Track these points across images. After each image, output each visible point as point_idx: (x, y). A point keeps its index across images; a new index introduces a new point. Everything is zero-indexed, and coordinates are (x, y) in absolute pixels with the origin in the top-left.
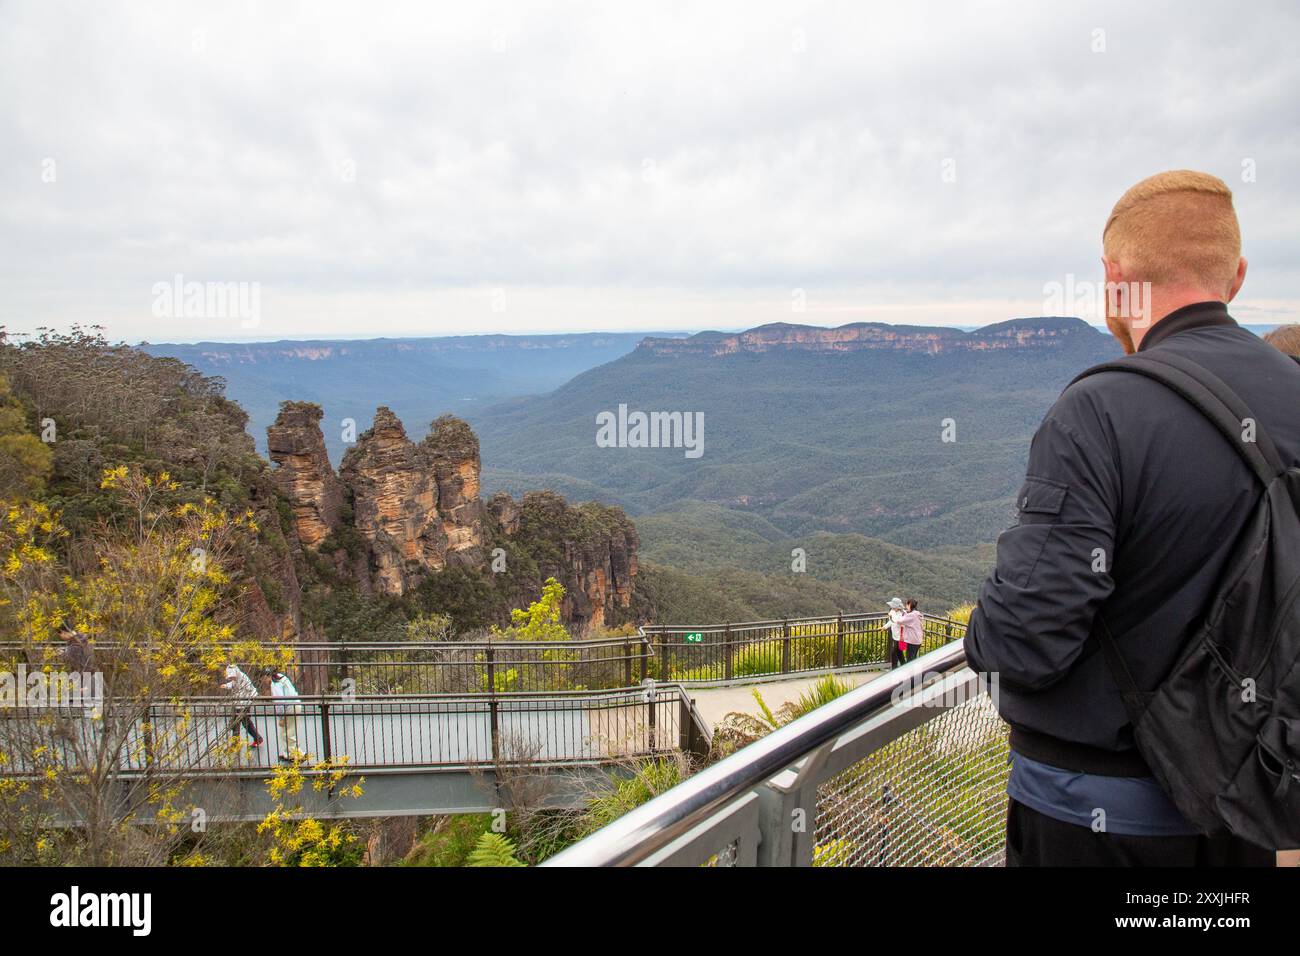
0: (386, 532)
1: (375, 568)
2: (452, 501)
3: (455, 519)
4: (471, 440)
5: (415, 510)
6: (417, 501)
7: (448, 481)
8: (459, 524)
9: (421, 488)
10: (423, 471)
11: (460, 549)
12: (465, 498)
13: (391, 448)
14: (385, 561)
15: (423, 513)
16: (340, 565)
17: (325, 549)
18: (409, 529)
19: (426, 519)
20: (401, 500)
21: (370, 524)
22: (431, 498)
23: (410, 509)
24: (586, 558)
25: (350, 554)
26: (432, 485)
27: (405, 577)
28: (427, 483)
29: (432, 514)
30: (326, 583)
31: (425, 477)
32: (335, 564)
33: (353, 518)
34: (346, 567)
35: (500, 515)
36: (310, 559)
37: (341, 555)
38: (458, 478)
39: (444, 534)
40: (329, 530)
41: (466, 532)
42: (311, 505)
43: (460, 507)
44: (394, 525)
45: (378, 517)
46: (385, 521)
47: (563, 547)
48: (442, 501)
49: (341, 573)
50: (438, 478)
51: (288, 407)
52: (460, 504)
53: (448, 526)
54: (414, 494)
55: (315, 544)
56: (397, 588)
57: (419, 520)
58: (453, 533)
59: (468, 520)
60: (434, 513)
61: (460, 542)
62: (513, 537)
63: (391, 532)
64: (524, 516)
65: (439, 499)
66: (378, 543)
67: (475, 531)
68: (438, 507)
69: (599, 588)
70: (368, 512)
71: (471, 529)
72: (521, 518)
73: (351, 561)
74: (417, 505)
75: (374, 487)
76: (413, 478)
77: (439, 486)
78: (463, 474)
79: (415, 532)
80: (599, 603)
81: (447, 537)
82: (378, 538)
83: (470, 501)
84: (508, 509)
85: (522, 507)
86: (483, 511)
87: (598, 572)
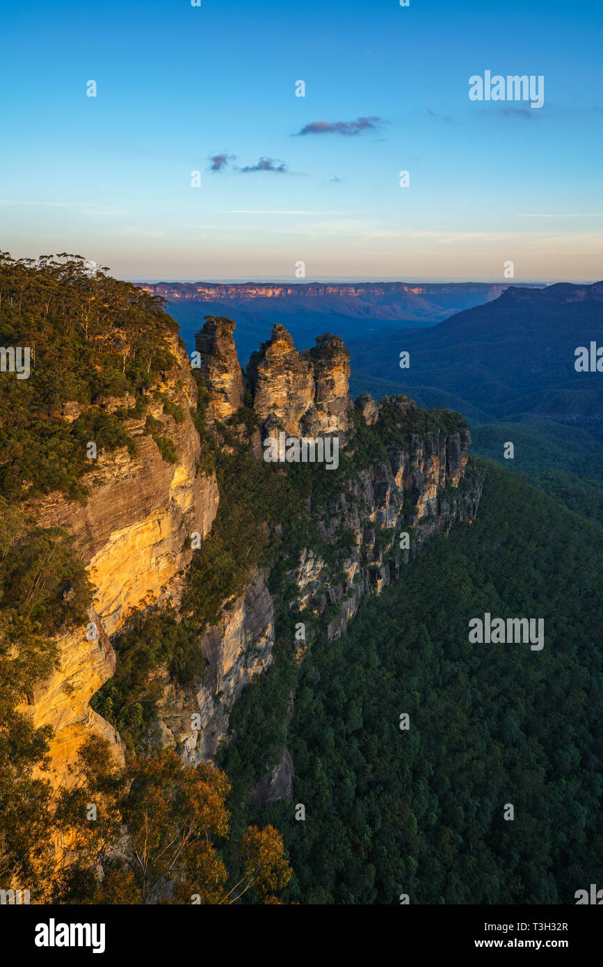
0: (275, 415)
2: (325, 396)
3: (327, 410)
4: (343, 352)
5: (297, 401)
6: (299, 394)
7: (323, 382)
8: (329, 414)
9: (303, 385)
10: (305, 373)
11: (329, 431)
12: (335, 395)
13: (282, 354)
14: (273, 435)
15: (303, 403)
16: (241, 435)
17: (230, 422)
18: (292, 414)
19: (305, 407)
20: (287, 392)
21: (264, 408)
22: (310, 393)
23: (294, 401)
24: (426, 448)
25: (248, 425)
26: (311, 383)
28: (307, 382)
29: (309, 403)
30: (231, 446)
31: (306, 377)
32: (238, 434)
33: (253, 403)
34: (246, 437)
35: (363, 410)
36: (220, 428)
37: (242, 427)
38: (331, 380)
39: (318, 419)
40: (235, 409)
41: (334, 418)
42: (222, 390)
43: (331, 401)
44: (281, 410)
45: (272, 403)
46: (275, 406)
47: (409, 438)
48: (318, 396)
49: (241, 441)
50: (315, 378)
51: (210, 320)
52: (331, 399)
53: (322, 414)
54: (297, 389)
55: (224, 419)
57: (299, 408)
58: (324, 419)
59: (336, 411)
61: (329, 426)
62: (372, 427)
63: (279, 415)
64: (382, 413)
65: (316, 394)
66: (269, 422)
67: (342, 420)
68: (315, 400)
69: (435, 471)
70: (264, 399)
71: (339, 418)
72: (379, 414)
73: (249, 433)
74: (298, 398)
75: (269, 382)
76: (297, 377)
77: (316, 384)
78: (335, 378)
79: (296, 417)
80: (434, 482)
81: (320, 422)
82: (268, 419)
83: (339, 398)
84: (370, 406)
85: (381, 406)
86: (349, 406)
87: (435, 459)
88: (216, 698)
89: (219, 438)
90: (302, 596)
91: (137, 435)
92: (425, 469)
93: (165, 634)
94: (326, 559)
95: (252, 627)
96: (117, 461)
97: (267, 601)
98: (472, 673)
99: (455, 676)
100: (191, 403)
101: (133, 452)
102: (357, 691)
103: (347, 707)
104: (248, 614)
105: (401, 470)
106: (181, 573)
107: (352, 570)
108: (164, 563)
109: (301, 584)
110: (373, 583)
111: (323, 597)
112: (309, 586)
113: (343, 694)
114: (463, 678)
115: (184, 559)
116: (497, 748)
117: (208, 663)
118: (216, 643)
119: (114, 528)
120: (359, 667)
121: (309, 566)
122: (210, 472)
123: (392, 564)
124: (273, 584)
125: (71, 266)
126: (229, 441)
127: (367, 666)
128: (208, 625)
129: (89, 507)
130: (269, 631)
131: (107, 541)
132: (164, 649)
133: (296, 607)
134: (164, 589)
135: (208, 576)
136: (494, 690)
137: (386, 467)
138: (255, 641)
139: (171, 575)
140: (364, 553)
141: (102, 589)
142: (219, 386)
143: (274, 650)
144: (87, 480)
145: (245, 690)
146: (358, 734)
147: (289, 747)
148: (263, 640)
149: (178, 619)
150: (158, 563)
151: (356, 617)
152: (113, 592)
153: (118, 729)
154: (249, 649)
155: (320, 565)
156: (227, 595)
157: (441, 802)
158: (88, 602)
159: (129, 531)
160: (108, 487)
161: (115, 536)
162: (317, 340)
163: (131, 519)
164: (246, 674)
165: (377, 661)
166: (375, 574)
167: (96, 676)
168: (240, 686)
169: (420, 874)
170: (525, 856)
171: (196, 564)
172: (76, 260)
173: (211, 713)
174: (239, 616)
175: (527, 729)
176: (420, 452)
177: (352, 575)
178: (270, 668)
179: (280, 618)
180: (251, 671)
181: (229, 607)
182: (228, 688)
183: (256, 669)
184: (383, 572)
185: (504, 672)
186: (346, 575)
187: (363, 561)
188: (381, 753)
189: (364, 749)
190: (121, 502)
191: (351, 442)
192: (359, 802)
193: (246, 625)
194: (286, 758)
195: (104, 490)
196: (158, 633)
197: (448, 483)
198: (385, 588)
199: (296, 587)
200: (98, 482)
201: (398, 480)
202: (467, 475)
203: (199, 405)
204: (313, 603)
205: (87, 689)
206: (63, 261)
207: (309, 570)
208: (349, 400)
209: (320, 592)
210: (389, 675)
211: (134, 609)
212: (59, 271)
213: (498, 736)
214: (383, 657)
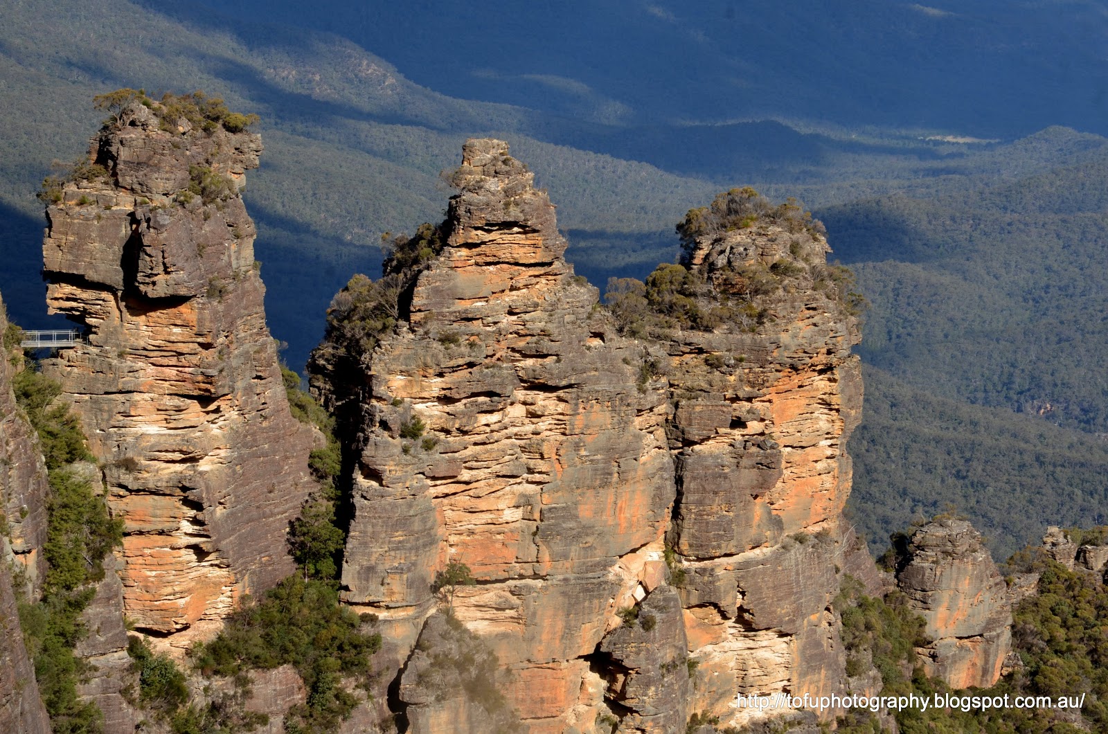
0: (456, 624)
3: (733, 601)
5: (574, 550)
6: (585, 512)
7: (716, 451)
8: (747, 623)
9: (611, 468)
10: (617, 401)
11: (744, 718)
12: (778, 524)
13: (509, 298)
15: (606, 565)
18: (550, 619)
19: (619, 583)
20: (525, 502)
21: (397, 585)
23: (558, 547)
28: (633, 451)
31: (624, 424)
33: (338, 557)
35: (923, 602)
38: (762, 441)
39: (682, 650)
40: (244, 587)
43: (756, 553)
44: (490, 595)
45: (432, 565)
46: (455, 576)
48: (689, 527)
53: (701, 625)
54: (578, 485)
55: (183, 640)
63: (477, 625)
64: (1033, 624)
65: (676, 514)
66: (423, 662)
67: (812, 660)
68: (672, 546)
70: (399, 536)
71: (796, 643)
72: (1016, 632)
74: (586, 530)
75: (429, 445)
76: (579, 421)
77: (679, 463)
79: (569, 634)
81: (692, 665)
82: (420, 642)
83: (800, 539)
84: (965, 585)
85: (1028, 586)
86: (850, 585)
208: (854, 548)
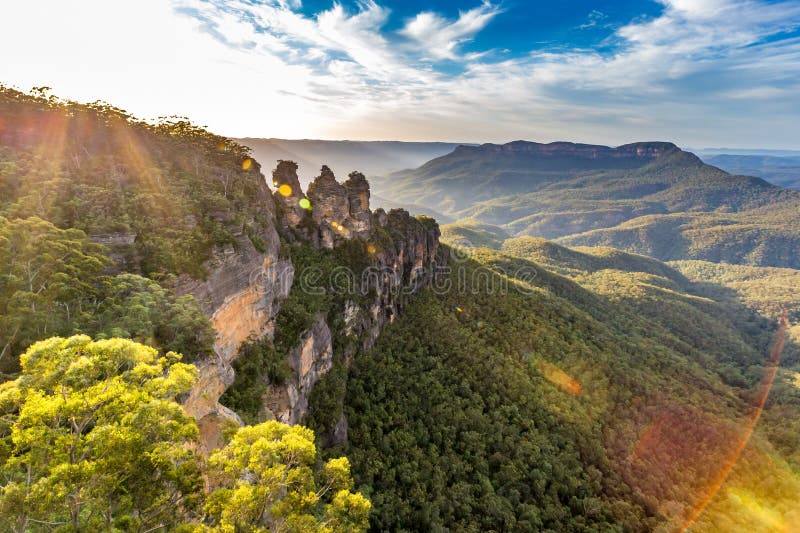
1: (320, 236)
2: (356, 210)
3: (357, 218)
4: (366, 184)
5: (339, 213)
6: (340, 209)
7: (354, 201)
8: (359, 220)
9: (342, 204)
10: (343, 196)
11: (359, 231)
12: (362, 209)
14: (325, 233)
15: (343, 214)
16: (306, 234)
17: (298, 226)
18: (337, 221)
19: (344, 216)
20: (333, 208)
22: (346, 208)
23: (337, 212)
24: (416, 240)
25: (309, 228)
26: (347, 202)
27: (335, 241)
28: (345, 202)
29: (347, 215)
30: (299, 241)
31: (344, 198)
32: (303, 234)
34: (308, 235)
35: (378, 217)
36: (292, 231)
37: (305, 230)
38: (359, 200)
39: (352, 223)
40: (300, 219)
41: (362, 223)
42: (292, 207)
44: (329, 219)
47: (405, 234)
49: (305, 238)
50: (349, 200)
51: (282, 162)
52: (359, 211)
53: (354, 220)
54: (339, 206)
55: (294, 224)
56: (330, 245)
57: (341, 217)
58: (356, 224)
59: (363, 218)
60: (348, 214)
61: (359, 228)
62: (384, 228)
63: (328, 222)
65: (350, 209)
66: (322, 226)
67: (367, 226)
68: (350, 212)
69: (421, 252)
71: (365, 225)
72: (388, 220)
73: (310, 233)
76: (338, 198)
77: (350, 203)
78: (362, 199)
80: (419, 258)
82: (322, 223)
84: (383, 215)
87: (420, 246)
88: (299, 390)
89: (292, 237)
90: (348, 326)
91: (238, 236)
92: (415, 250)
93: (265, 356)
94: (360, 305)
95: (319, 348)
96: (226, 252)
97: (326, 332)
98: (444, 362)
99: (435, 364)
100: (271, 215)
101: (237, 247)
102: (382, 377)
103: (376, 387)
104: (316, 340)
105: (402, 252)
106: (273, 319)
107: (376, 310)
108: (261, 314)
109: (347, 320)
110: (389, 317)
111: (360, 327)
112: (352, 321)
113: (373, 380)
114: (439, 365)
115: (274, 310)
116: (458, 399)
117: (293, 370)
118: (297, 357)
119: (227, 295)
120: (383, 365)
121: (351, 310)
122: (287, 258)
123: (398, 306)
124: (330, 321)
125: (182, 125)
126: (298, 238)
127: (386, 364)
128: (291, 348)
129: (208, 282)
130: (329, 349)
131: (222, 302)
132: (265, 365)
133: (344, 334)
134: (262, 329)
135: (290, 320)
136: (455, 370)
137: (393, 250)
138: (321, 355)
139: (265, 321)
140: (382, 301)
141: (221, 333)
142: (290, 205)
143: (333, 360)
144: (206, 265)
145: (317, 383)
146: (383, 401)
147: (344, 413)
148: (326, 355)
149: (272, 347)
150: (257, 314)
151: (379, 337)
152: (229, 333)
153: (239, 414)
154: (318, 360)
155: (357, 309)
156: (303, 330)
157: (429, 431)
158: (212, 342)
159: (237, 296)
160: (220, 269)
161: (227, 300)
162: (350, 175)
163: (237, 289)
164: (317, 374)
165: (391, 359)
166: (389, 312)
167: (222, 385)
168: (314, 381)
169: (419, 469)
170: (473, 453)
171: (282, 313)
172: (185, 121)
173: (297, 399)
174: (310, 342)
175: (473, 388)
176: (412, 241)
177: (376, 313)
178: (331, 370)
179: (336, 341)
180: (319, 373)
181: (304, 337)
182: (306, 384)
183: (322, 371)
184: (393, 311)
185: (461, 360)
186: (372, 314)
187: (382, 305)
188: (396, 410)
189: (387, 409)
190: (231, 278)
191: (372, 237)
192: (385, 437)
193: (315, 347)
194: (343, 419)
195: (218, 271)
196: (260, 355)
197: (428, 258)
198: (395, 319)
199: (343, 323)
200: (214, 267)
201: (400, 258)
202: (439, 253)
203: (277, 217)
204: (355, 330)
205: (217, 392)
206: (176, 121)
207: (351, 312)
209: (357, 325)
210: (400, 367)
211: (243, 343)
212: (173, 128)
213: (459, 394)
214: (396, 357)
